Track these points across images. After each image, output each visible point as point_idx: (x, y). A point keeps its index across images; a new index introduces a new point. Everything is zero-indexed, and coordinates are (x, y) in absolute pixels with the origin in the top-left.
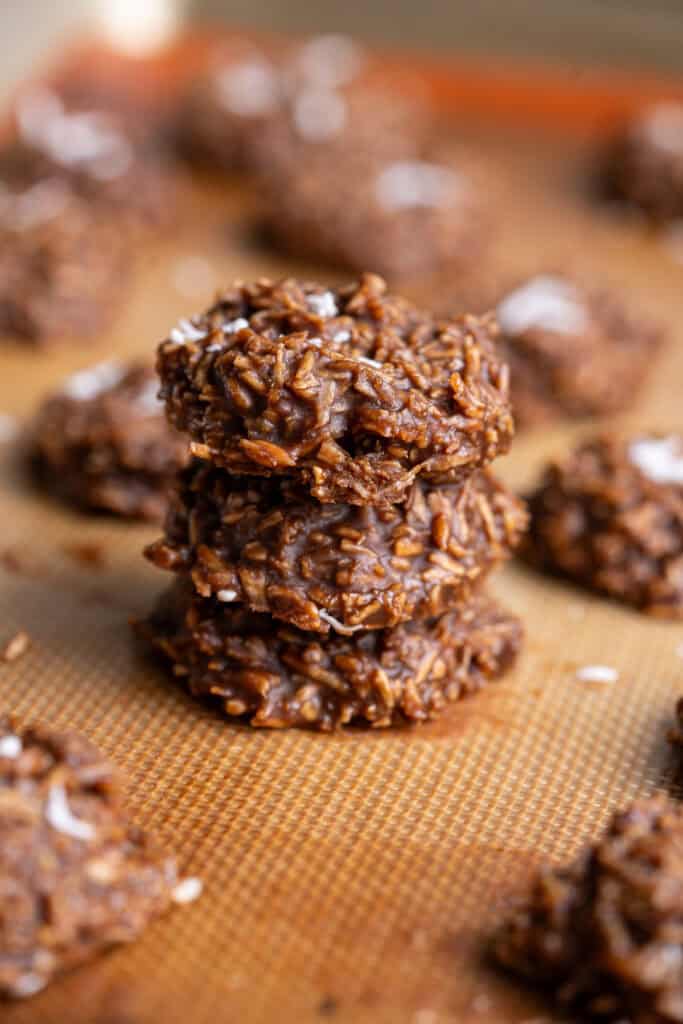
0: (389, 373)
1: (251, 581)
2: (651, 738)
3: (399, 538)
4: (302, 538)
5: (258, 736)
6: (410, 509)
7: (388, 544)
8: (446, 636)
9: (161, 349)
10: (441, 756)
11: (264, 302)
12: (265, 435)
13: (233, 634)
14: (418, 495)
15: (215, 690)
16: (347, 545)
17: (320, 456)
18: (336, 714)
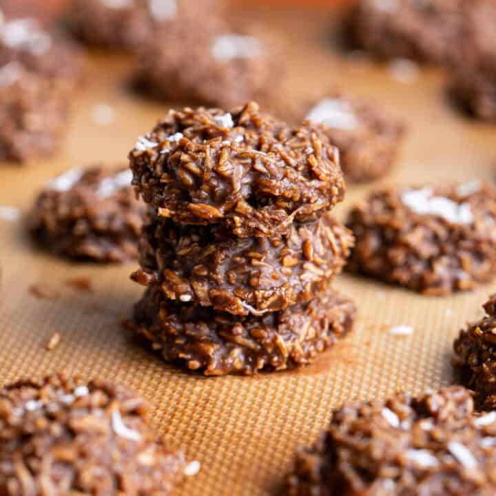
0: (272, 158)
1: (200, 288)
2: (440, 364)
3: (284, 256)
4: (228, 260)
5: (209, 381)
6: (290, 238)
7: (278, 260)
8: (314, 313)
9: (131, 155)
10: (319, 384)
11: (190, 122)
12: (202, 200)
13: (189, 321)
14: (293, 230)
15: (181, 355)
16: (255, 262)
17: (237, 210)
18: (254, 364)
